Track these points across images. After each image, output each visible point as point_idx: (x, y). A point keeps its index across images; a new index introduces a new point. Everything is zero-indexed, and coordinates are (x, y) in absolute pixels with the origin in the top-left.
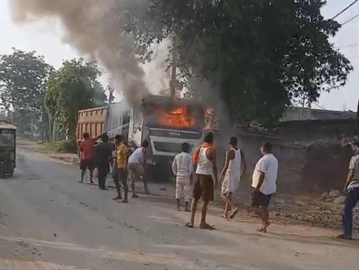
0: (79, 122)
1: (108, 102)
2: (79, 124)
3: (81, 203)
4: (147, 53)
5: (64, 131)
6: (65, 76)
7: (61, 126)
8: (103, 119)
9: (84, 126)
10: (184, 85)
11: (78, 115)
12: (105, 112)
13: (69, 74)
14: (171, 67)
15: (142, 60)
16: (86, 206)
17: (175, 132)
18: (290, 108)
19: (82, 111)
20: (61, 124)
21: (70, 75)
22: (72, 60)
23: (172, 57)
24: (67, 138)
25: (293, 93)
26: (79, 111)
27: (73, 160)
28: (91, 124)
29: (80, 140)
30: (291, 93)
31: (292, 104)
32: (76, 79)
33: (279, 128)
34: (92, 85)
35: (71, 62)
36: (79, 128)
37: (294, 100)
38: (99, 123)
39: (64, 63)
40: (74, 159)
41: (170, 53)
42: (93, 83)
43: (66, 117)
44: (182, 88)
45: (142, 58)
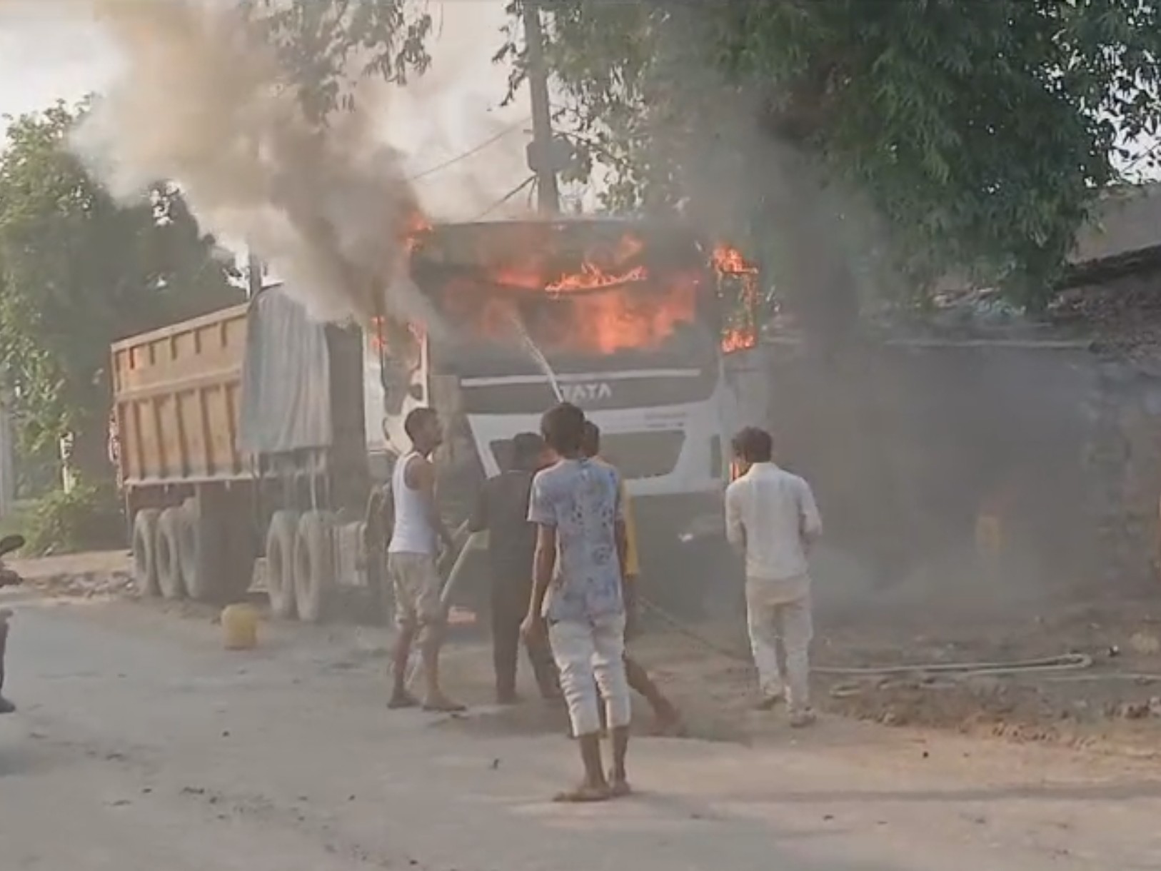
0: (120, 396)
1: (243, 283)
2: (122, 407)
3: (187, 789)
4: (404, 30)
5: (51, 448)
6: (27, 190)
7: (34, 429)
8: (234, 367)
9: (146, 411)
10: (593, 155)
11: (109, 364)
12: (239, 332)
13: (40, 177)
14: (526, 83)
15: (387, 71)
16: (213, 800)
17: (584, 383)
18: (1111, 190)
19: (126, 344)
20: (31, 416)
21: (46, 182)
22: (48, 112)
23: (522, 35)
24: (69, 482)
25: (1116, 122)
26: (115, 347)
27: (113, 582)
28: (179, 397)
29: (132, 481)
30: (1106, 121)
31: (1117, 172)
32: (78, 194)
33: (1076, 292)
34: (157, 213)
35: (47, 120)
36: (123, 428)
37: (1125, 154)
38: (217, 388)
39: (12, 131)
40: (116, 574)
41: (512, 17)
42: (160, 204)
43: (53, 379)
44: (589, 166)
45: (386, 57)
